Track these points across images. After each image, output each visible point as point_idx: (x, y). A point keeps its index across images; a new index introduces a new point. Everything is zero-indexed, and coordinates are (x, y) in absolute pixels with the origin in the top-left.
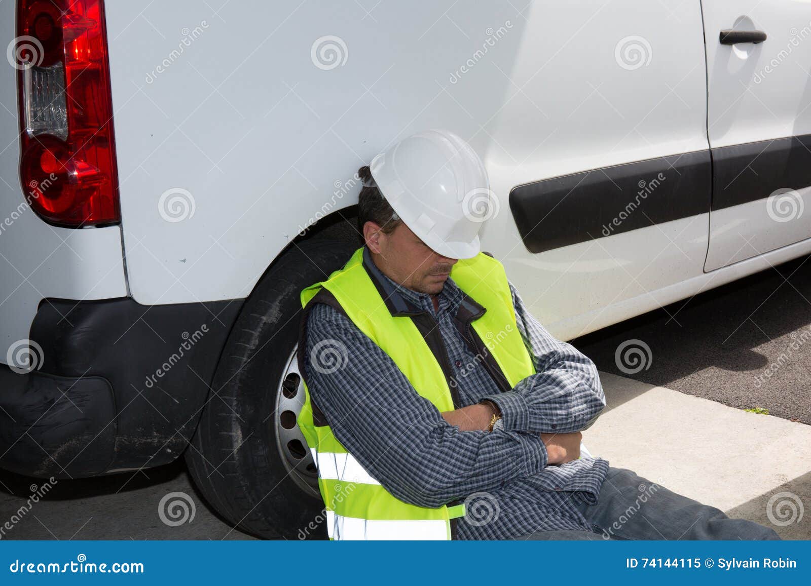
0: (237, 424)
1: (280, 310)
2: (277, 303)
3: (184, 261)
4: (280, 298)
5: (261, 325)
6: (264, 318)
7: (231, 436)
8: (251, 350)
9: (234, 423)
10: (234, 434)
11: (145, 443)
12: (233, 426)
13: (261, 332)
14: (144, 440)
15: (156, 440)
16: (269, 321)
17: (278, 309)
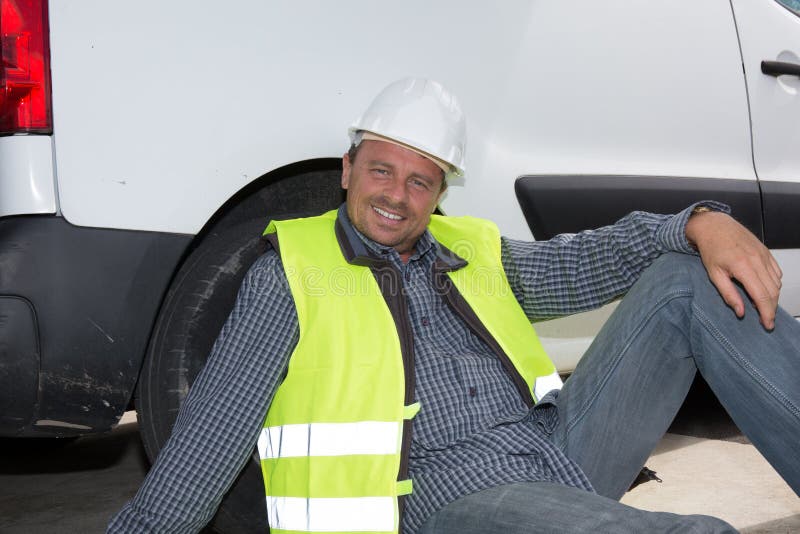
0: (185, 379)
1: (241, 262)
2: (238, 253)
3: (124, 183)
4: (242, 249)
5: (218, 275)
6: (222, 269)
7: (178, 393)
8: (205, 300)
9: (180, 378)
10: (181, 391)
11: (75, 386)
12: (180, 382)
13: (216, 283)
14: (74, 383)
15: (88, 385)
16: (227, 272)
17: (238, 260)
